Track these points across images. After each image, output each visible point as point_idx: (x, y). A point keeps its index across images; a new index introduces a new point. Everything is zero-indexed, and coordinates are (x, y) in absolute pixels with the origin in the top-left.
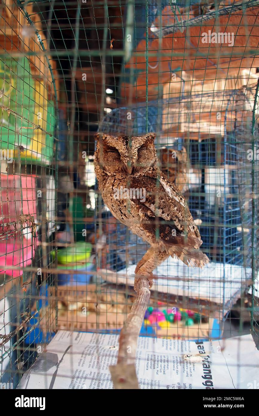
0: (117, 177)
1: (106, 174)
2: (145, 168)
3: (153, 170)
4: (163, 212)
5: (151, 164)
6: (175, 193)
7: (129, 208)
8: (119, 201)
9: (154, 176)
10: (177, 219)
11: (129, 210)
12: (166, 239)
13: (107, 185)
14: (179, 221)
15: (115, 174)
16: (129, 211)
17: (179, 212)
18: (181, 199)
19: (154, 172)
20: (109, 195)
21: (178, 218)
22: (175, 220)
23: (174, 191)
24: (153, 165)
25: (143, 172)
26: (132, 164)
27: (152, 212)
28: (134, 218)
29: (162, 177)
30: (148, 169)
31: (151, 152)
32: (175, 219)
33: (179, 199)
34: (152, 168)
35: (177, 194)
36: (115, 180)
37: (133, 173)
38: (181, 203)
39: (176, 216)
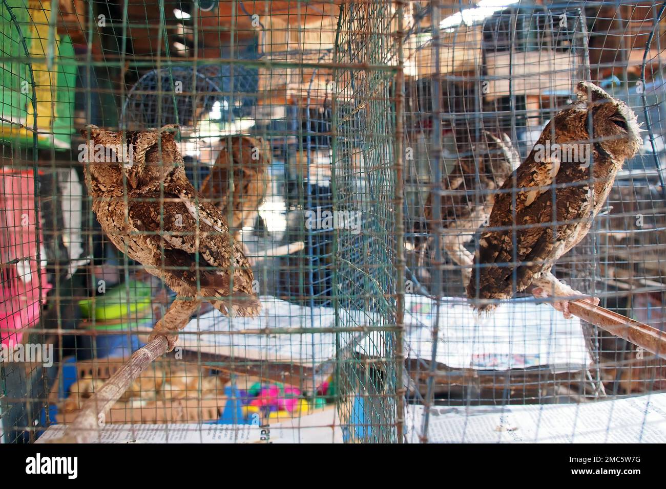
0: (115, 193)
1: (100, 190)
2: (157, 179)
3: (172, 181)
4: (183, 242)
5: (168, 172)
6: (205, 213)
7: (135, 237)
8: (119, 228)
9: (171, 190)
10: (208, 251)
11: (135, 240)
12: (192, 279)
13: (102, 204)
14: (212, 254)
15: (112, 189)
16: (135, 242)
17: (211, 240)
18: (216, 221)
19: (172, 184)
20: (105, 219)
21: (210, 249)
22: (205, 253)
23: (204, 210)
24: (172, 174)
25: (155, 186)
26: (136, 175)
27: (166, 242)
28: (143, 252)
29: (185, 191)
30: (163, 180)
31: (169, 155)
32: (204, 250)
33: (213, 221)
34: (169, 178)
35: (208, 214)
36: (112, 197)
37: (138, 187)
38: (216, 227)
39: (207, 247)
